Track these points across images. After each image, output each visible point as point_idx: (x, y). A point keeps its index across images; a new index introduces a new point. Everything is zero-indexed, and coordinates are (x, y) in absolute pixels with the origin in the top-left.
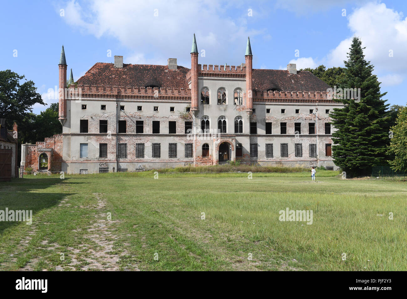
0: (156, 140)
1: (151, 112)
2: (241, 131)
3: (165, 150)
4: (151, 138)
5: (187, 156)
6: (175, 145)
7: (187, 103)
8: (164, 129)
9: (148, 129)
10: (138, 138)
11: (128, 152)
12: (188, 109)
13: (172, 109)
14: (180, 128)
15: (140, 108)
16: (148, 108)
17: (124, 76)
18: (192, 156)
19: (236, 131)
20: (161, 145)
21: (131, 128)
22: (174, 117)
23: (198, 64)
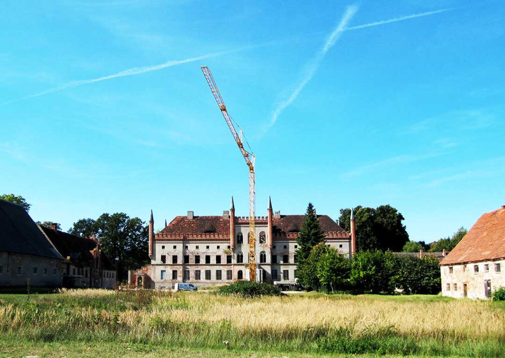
0: (208, 268)
1: (205, 249)
2: (265, 261)
3: (213, 275)
4: (205, 266)
5: (228, 278)
6: (221, 271)
7: (228, 243)
8: (213, 260)
9: (203, 261)
10: (196, 266)
11: (190, 276)
12: (229, 247)
13: (218, 247)
14: (224, 260)
15: (197, 247)
16: (202, 247)
17: (192, 225)
18: (231, 279)
19: (261, 261)
20: (211, 271)
21: (192, 260)
22: (219, 252)
23: (235, 216)
